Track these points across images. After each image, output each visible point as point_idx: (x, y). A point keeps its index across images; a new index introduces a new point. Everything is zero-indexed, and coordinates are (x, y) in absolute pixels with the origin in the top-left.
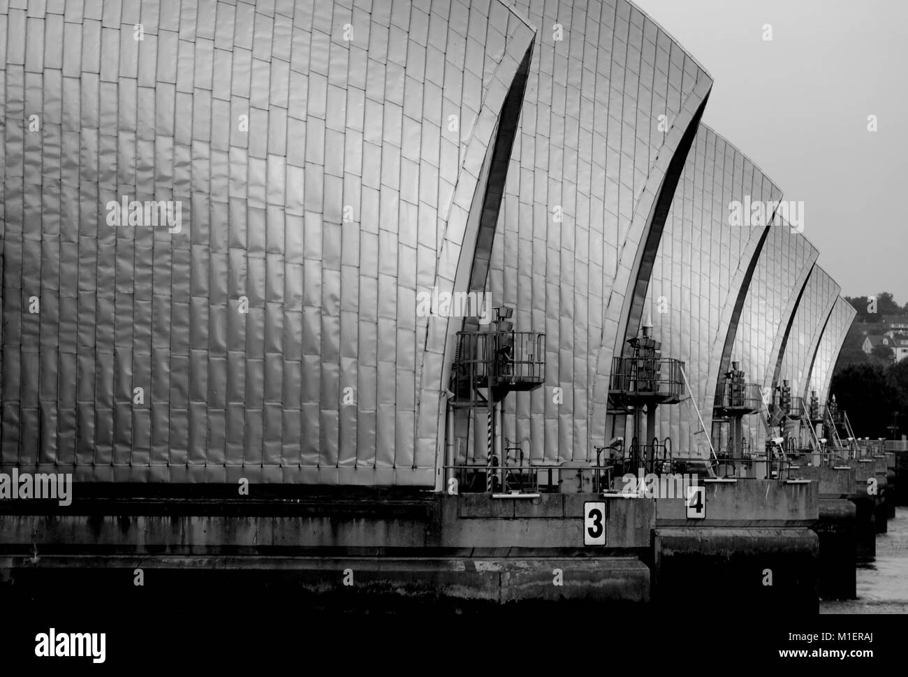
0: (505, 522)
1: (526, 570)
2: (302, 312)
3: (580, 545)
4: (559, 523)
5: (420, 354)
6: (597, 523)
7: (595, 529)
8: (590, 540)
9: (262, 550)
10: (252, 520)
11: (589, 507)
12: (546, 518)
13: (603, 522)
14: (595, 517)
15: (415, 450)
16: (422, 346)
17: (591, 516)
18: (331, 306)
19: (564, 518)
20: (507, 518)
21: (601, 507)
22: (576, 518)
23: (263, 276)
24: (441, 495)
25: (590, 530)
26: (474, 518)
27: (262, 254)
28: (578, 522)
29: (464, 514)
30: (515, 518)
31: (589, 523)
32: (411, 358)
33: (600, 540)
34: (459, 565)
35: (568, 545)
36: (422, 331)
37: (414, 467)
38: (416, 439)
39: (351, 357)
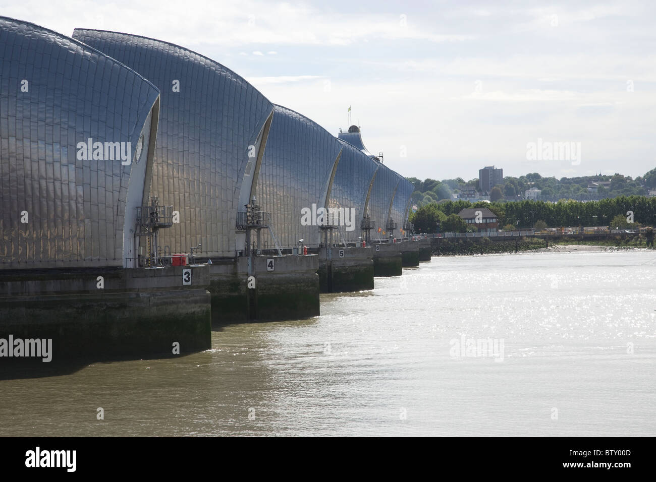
0: (151, 278)
1: (160, 296)
2: (69, 202)
3: (181, 285)
4: (173, 277)
5: (115, 217)
6: (188, 277)
7: (187, 279)
8: (185, 283)
9: (57, 292)
10: (52, 281)
11: (184, 271)
12: (167, 276)
13: (190, 276)
14: (187, 275)
15: (115, 252)
16: (116, 213)
17: (185, 274)
18: (80, 200)
19: (174, 275)
20: (152, 277)
21: (189, 271)
22: (180, 275)
23: (53, 189)
24: (125, 269)
25: (185, 279)
26: (138, 277)
27: (52, 181)
28: (180, 277)
29: (135, 276)
30: (154, 276)
31: (185, 277)
32: (112, 218)
33: (190, 283)
34: (133, 296)
35: (176, 286)
36: (115, 208)
37: (114, 259)
38: (115, 248)
39: (88, 218)
